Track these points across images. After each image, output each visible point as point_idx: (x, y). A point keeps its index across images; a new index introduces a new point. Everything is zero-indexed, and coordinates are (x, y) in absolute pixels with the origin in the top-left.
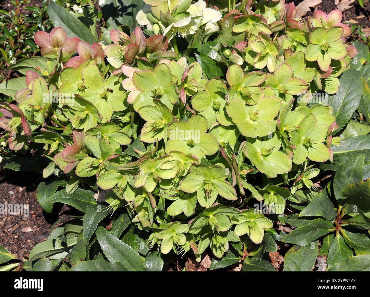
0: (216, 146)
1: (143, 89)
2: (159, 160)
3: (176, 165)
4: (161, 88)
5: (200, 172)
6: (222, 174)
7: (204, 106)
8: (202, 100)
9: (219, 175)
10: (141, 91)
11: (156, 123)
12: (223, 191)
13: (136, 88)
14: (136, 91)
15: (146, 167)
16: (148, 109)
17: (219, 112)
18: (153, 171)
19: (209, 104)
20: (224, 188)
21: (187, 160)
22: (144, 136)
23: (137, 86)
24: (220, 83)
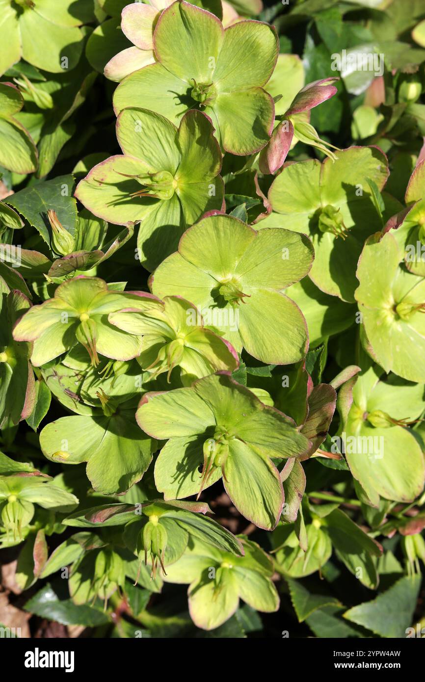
0: (293, 344)
1: (167, 58)
2: (120, 296)
3: (153, 335)
4: (218, 86)
5: (217, 399)
6: (276, 441)
7: (295, 202)
8: (300, 183)
9: (263, 438)
10: (158, 60)
11: (156, 178)
12: (241, 480)
13: (151, 47)
14: (145, 53)
15: (74, 294)
16: (149, 123)
17: (319, 240)
18: (84, 317)
19: (308, 205)
20: (251, 476)
21: (198, 342)
22: (90, 186)
23: (158, 42)
24: (375, 169)
